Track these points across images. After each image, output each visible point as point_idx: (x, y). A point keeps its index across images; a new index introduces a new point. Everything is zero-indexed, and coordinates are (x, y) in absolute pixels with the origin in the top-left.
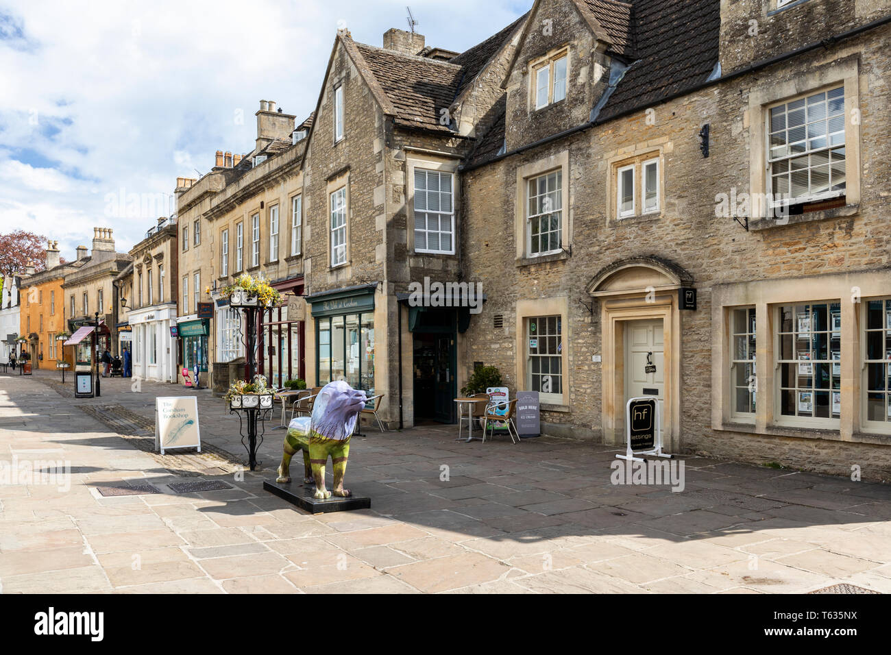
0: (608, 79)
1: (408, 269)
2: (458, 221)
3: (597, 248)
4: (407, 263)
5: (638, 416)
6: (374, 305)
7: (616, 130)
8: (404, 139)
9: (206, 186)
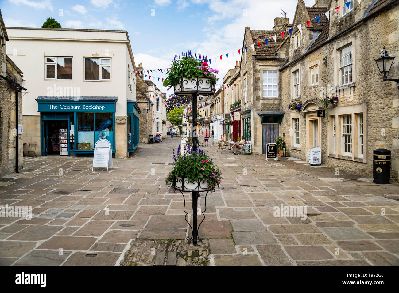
0: (312, 39)
1: (261, 104)
2: (279, 86)
3: (306, 96)
4: (260, 101)
5: (270, 149)
6: (251, 115)
7: (310, 57)
8: (259, 62)
9: (229, 75)
